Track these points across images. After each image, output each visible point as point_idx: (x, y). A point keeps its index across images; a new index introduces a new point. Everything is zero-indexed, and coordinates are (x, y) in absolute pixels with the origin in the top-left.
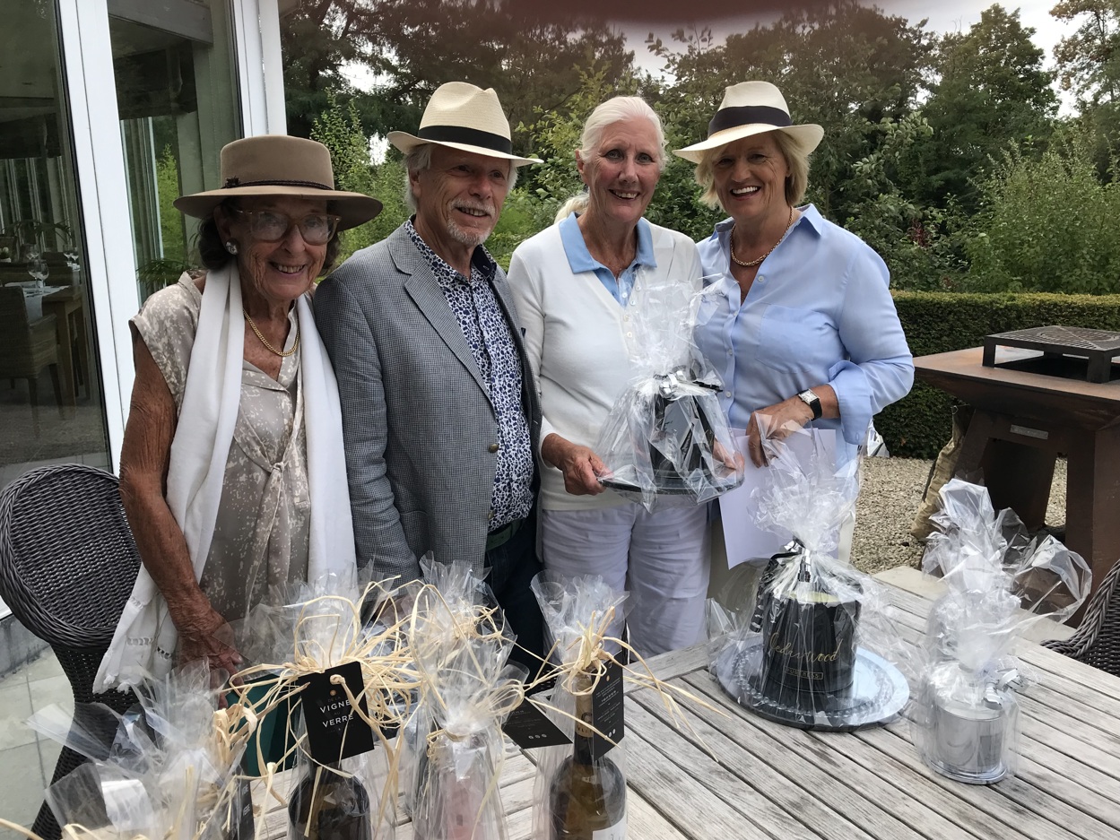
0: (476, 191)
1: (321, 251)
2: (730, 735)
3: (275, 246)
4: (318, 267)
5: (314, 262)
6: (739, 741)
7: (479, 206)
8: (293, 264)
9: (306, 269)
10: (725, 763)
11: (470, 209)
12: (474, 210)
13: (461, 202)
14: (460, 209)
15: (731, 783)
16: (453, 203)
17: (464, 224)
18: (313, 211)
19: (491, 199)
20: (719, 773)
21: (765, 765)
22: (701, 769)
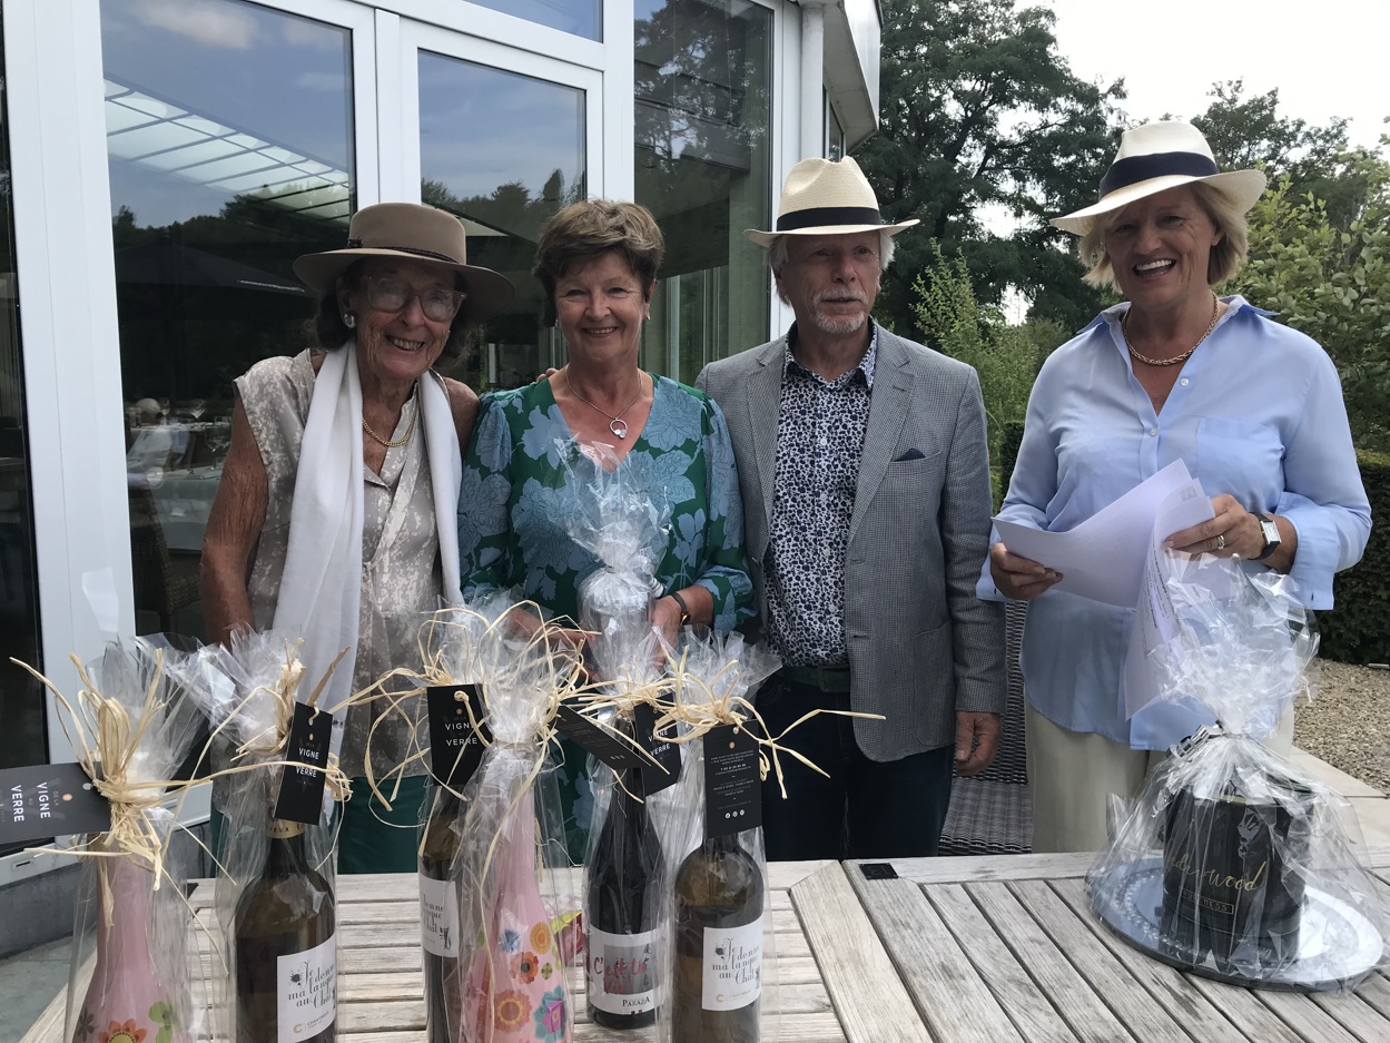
2: (1067, 951)
3: (392, 317)
5: (435, 342)
6: (1074, 959)
7: (845, 294)
8: (410, 338)
10: (1037, 977)
15: (1029, 998)
18: (437, 284)
20: (1020, 983)
21: (1090, 991)
22: (999, 975)
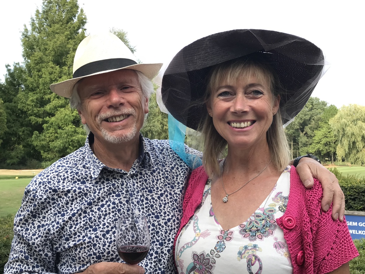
16: (99, 118)
17: (112, 130)
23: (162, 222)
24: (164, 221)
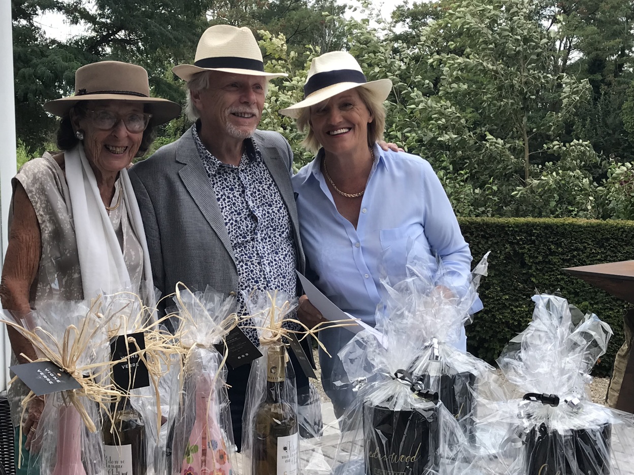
0: (245, 100)
1: (139, 137)
3: (108, 133)
4: (136, 149)
5: (133, 145)
7: (248, 110)
8: (121, 145)
9: (127, 151)
11: (241, 113)
12: (244, 113)
13: (234, 110)
14: (234, 114)
16: (229, 110)
17: (238, 124)
18: (134, 110)
19: (255, 104)
23: (275, 210)
24: (277, 209)
